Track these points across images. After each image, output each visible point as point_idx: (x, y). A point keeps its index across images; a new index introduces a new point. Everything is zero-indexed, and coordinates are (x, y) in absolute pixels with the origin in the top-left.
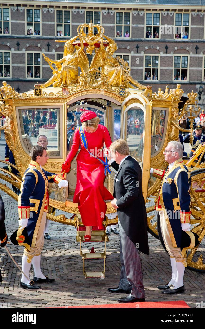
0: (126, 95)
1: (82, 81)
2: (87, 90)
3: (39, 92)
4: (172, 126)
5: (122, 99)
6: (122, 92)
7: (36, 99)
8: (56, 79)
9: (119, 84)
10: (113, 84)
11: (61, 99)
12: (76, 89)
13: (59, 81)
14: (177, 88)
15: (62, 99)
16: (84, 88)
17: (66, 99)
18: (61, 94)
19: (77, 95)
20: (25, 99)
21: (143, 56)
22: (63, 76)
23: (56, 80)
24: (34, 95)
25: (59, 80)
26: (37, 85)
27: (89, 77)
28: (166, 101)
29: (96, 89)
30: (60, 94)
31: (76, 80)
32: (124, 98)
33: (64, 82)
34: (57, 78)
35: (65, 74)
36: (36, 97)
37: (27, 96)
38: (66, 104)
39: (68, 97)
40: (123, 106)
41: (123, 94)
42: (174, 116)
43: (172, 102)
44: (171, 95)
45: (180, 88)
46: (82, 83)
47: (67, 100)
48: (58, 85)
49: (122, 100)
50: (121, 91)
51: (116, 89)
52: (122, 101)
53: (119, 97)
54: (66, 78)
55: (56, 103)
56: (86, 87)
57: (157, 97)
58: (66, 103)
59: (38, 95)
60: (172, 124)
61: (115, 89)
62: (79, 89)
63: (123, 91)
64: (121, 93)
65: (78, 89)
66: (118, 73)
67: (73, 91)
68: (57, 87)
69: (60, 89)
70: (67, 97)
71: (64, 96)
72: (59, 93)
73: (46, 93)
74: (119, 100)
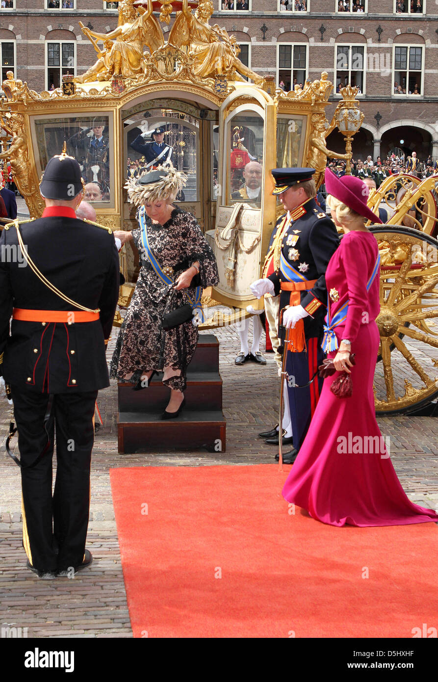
0: (228, 91)
1: (147, 68)
2: (157, 84)
3: (71, 88)
4: (313, 147)
5: (221, 99)
6: (221, 86)
7: (65, 101)
8: (104, 66)
9: (217, 73)
10: (206, 74)
11: (109, 99)
12: (137, 82)
13: (108, 71)
14: (321, 80)
15: (113, 99)
16: (150, 80)
17: (119, 99)
18: (110, 92)
19: (138, 92)
20: (46, 102)
21: (334, 47)
22: (116, 61)
23: (103, 69)
24: (61, 94)
25: (109, 69)
26: (67, 75)
27: (160, 59)
28: (302, 103)
29: (172, 81)
30: (108, 91)
31: (139, 68)
32: (225, 97)
33: (116, 72)
34: (105, 64)
35: (118, 58)
36: (66, 97)
37: (50, 96)
38: (119, 109)
39: (122, 96)
40: (224, 111)
41: (222, 89)
42: (316, 130)
43: (312, 105)
44: (310, 92)
45: (327, 79)
46: (148, 71)
47: (121, 102)
48: (106, 76)
49: (220, 101)
50: (219, 85)
51: (210, 81)
52: (221, 103)
53: (215, 95)
54: (121, 64)
55: (102, 107)
56: (154, 78)
57: (284, 95)
58: (119, 107)
59: (69, 94)
60: (313, 144)
61: (207, 81)
62: (143, 81)
63: (222, 84)
64: (218, 88)
65: (141, 81)
66: (215, 53)
67: (131, 86)
68: (104, 80)
69: (108, 84)
70: (120, 97)
71: (116, 95)
72: (107, 89)
73: (83, 91)
74: (215, 101)
